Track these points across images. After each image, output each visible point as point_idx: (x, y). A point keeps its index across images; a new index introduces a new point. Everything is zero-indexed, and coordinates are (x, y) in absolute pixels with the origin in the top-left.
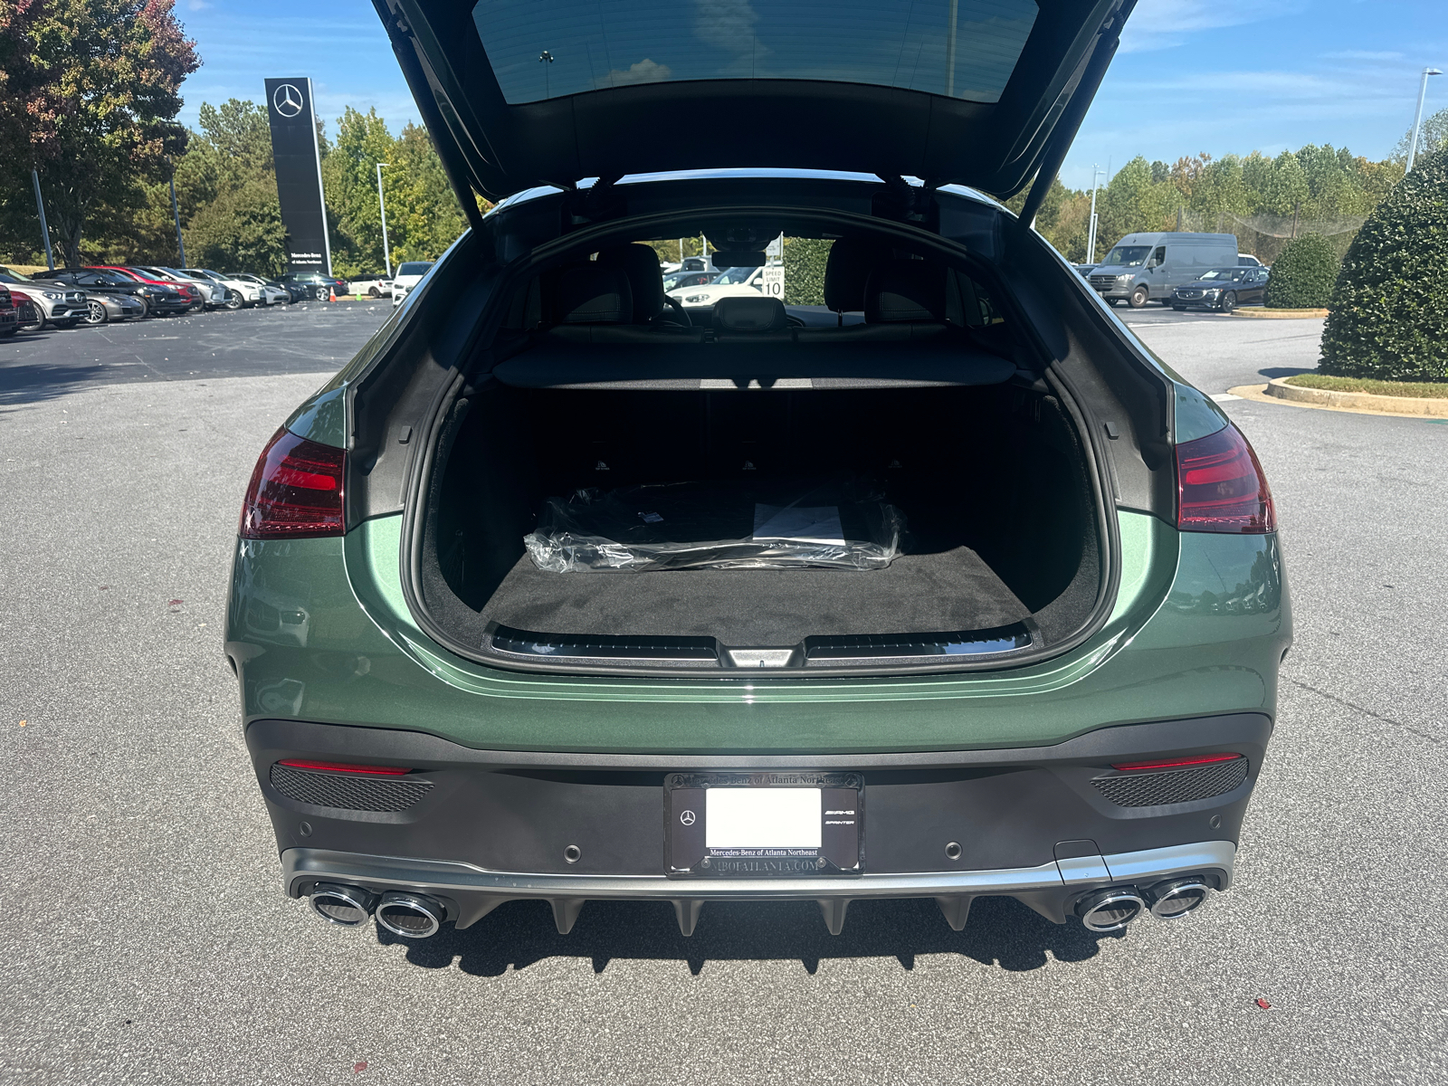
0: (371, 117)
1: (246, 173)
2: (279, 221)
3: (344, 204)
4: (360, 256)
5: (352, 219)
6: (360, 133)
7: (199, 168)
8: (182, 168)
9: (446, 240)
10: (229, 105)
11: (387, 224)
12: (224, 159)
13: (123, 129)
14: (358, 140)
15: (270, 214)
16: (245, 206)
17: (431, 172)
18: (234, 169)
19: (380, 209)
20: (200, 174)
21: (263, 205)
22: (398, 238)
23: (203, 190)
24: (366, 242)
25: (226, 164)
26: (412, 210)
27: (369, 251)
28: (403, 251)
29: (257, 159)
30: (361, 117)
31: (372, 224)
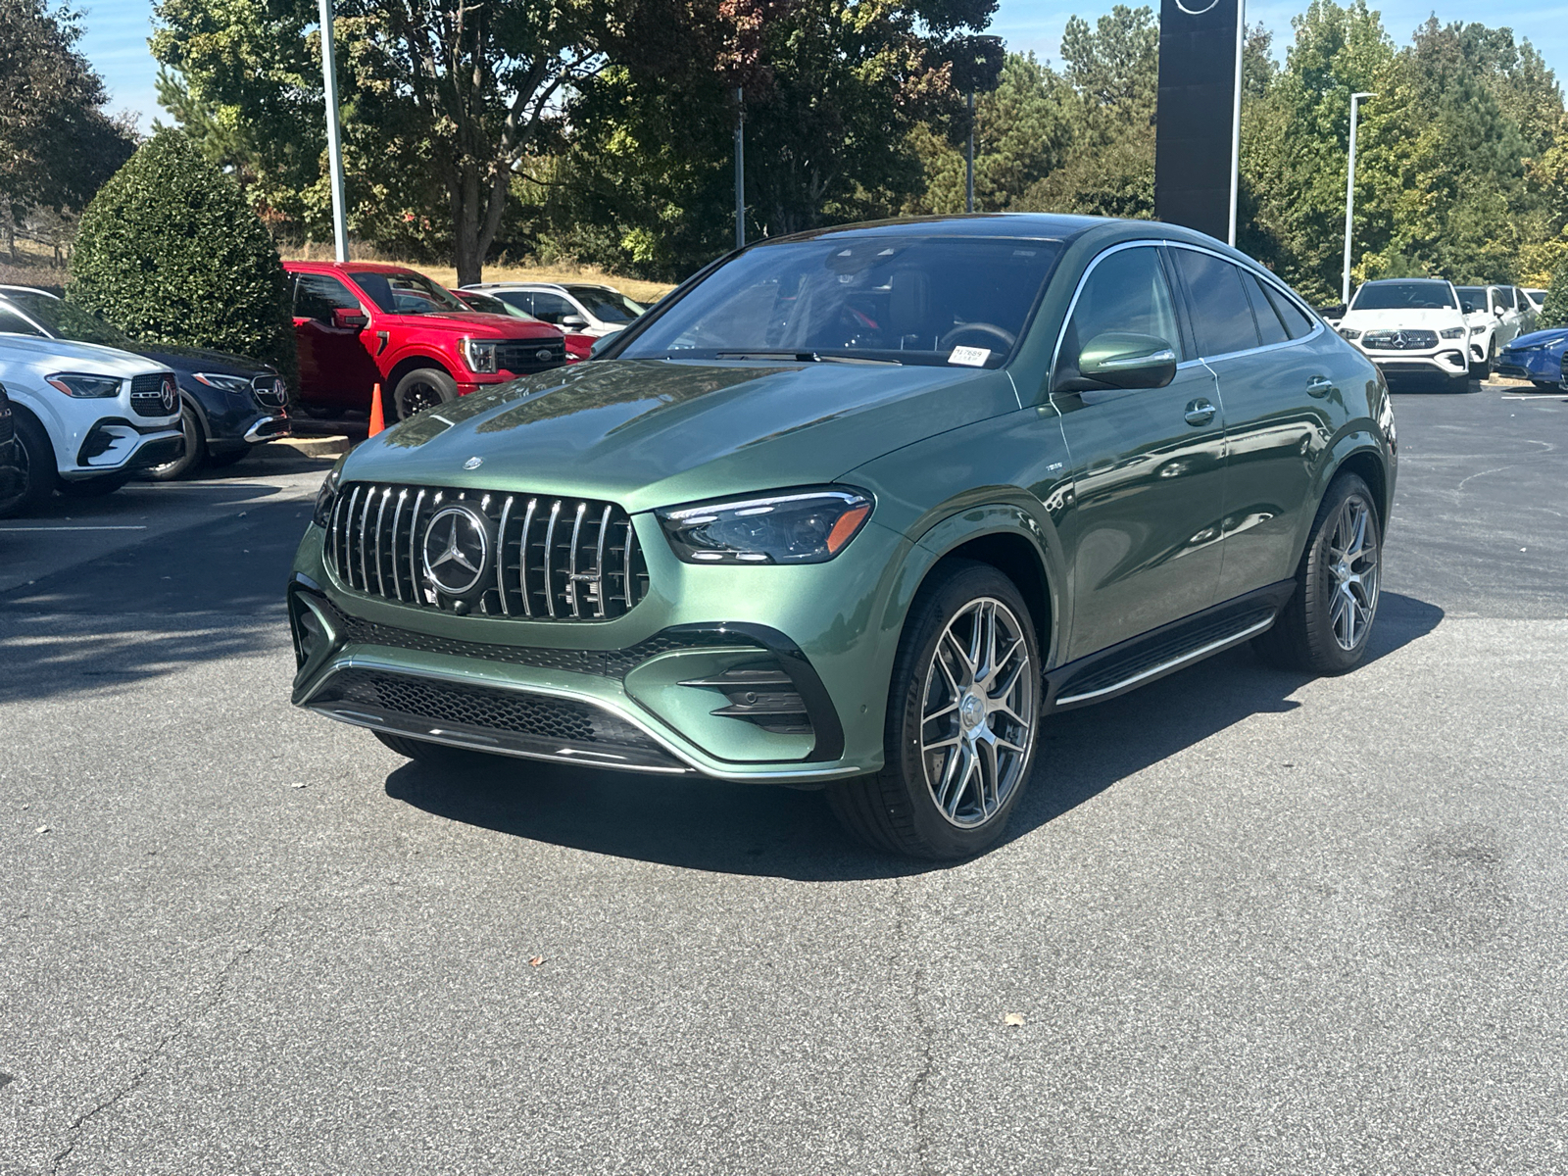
0: (1358, 11)
1: (1121, 132)
2: (1148, 209)
3: (1279, 176)
4: (1295, 272)
5: (1291, 204)
6: (1332, 41)
7: (1044, 127)
8: (1018, 129)
9: (1472, 240)
10: (1113, 17)
11: (1356, 211)
12: (1089, 111)
13: (891, 50)
14: (1326, 56)
15: (1134, 197)
16: (1095, 185)
17: (1459, 108)
18: (1103, 127)
19: (1345, 184)
20: (1044, 137)
21: (1125, 181)
22: (1373, 237)
23: (1045, 165)
24: (1311, 245)
25: (1090, 119)
26: (1409, 182)
27: (1314, 262)
28: (1380, 260)
29: (1144, 106)
30: (1340, 10)
31: (1327, 212)
